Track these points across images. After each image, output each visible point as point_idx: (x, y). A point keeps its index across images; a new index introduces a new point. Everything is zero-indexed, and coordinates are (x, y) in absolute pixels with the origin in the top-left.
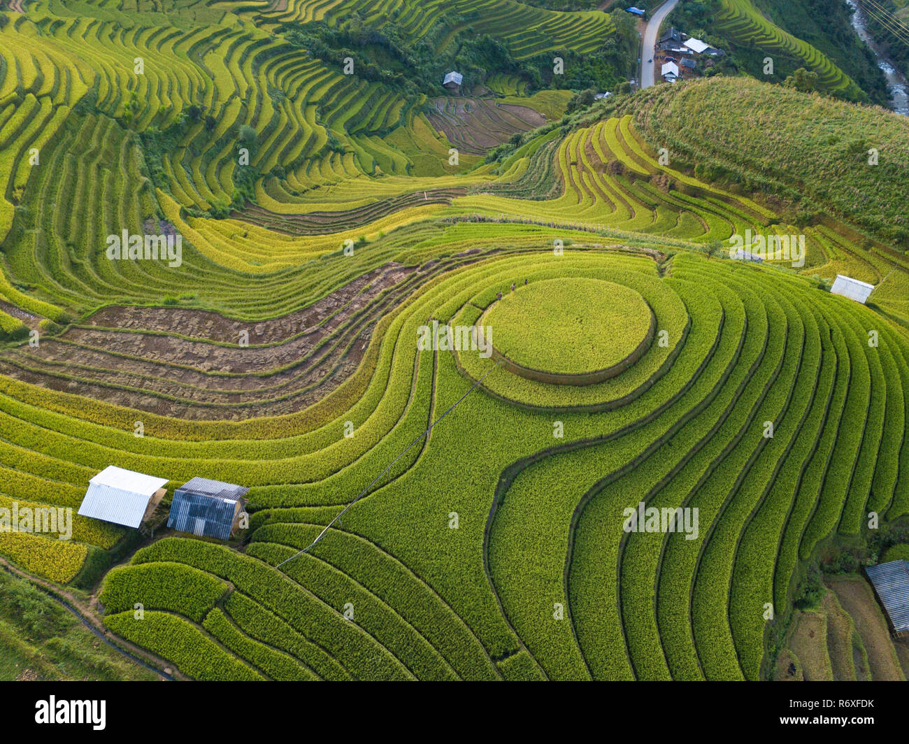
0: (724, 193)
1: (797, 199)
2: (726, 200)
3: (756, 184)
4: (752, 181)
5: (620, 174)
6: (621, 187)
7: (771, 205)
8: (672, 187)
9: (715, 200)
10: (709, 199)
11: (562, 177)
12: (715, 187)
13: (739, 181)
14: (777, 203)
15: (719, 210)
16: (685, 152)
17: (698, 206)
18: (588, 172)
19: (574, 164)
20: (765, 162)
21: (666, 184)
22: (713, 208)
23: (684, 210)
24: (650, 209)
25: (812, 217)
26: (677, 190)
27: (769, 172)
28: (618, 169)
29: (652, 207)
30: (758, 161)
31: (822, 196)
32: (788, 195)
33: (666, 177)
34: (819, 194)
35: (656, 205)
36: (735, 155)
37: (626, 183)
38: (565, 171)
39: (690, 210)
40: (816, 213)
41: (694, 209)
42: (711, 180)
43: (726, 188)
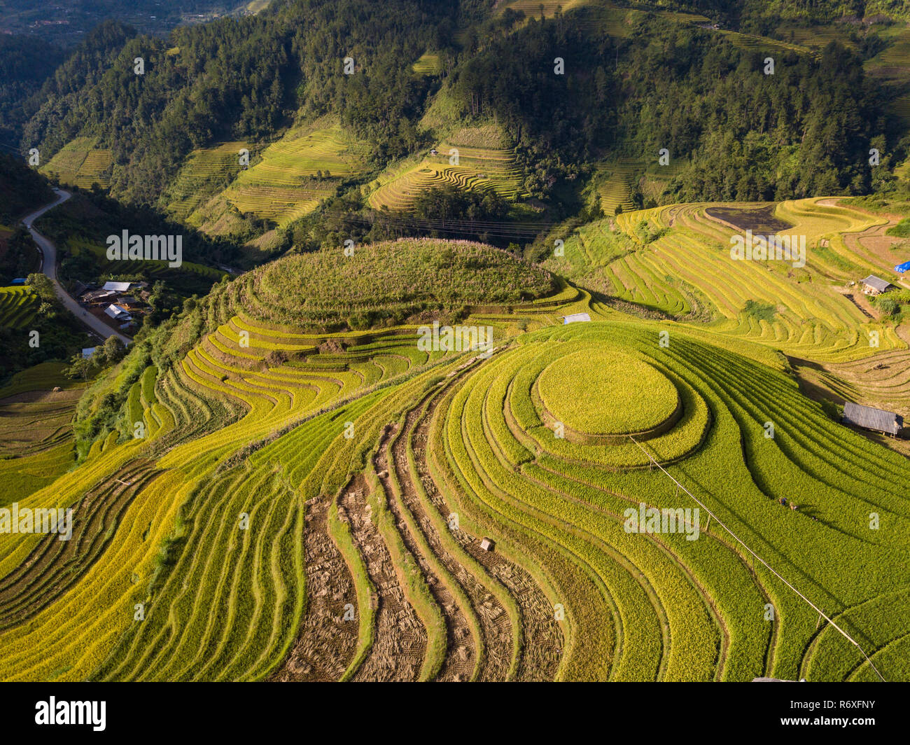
0: (387, 329)
1: (441, 307)
2: (394, 333)
3: (406, 311)
4: (401, 310)
5: (287, 361)
6: (300, 369)
7: (427, 320)
8: (345, 346)
9: (387, 338)
10: (382, 338)
11: (225, 395)
12: (377, 329)
13: (390, 316)
14: (430, 317)
15: (396, 343)
16: (329, 316)
17: (379, 348)
18: (250, 376)
19: (225, 378)
20: (396, 293)
21: (337, 347)
22: (391, 343)
23: (372, 357)
24: (345, 371)
25: (462, 312)
26: (350, 346)
27: (406, 299)
28: (281, 358)
29: (346, 368)
30: (391, 295)
31: (455, 296)
32: (432, 307)
33: (332, 341)
34: (452, 296)
35: (346, 365)
36: (371, 300)
37: (301, 364)
38: (222, 389)
39: (377, 354)
40: (462, 308)
41: (379, 351)
42: (369, 326)
43: (386, 325)
